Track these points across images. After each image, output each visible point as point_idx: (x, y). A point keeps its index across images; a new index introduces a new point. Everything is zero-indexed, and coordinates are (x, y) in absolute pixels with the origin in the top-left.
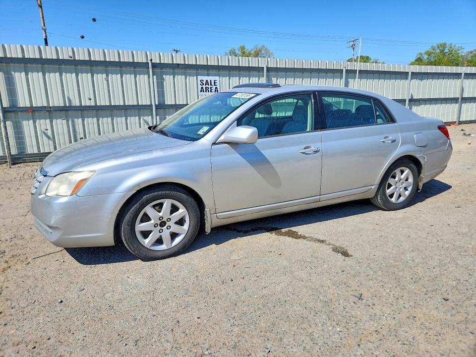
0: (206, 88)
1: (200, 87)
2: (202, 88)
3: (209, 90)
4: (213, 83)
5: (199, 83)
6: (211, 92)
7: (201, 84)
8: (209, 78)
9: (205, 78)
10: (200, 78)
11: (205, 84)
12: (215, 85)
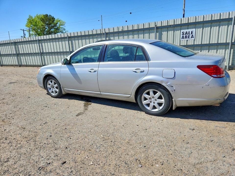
0: (185, 36)
1: (182, 36)
2: (183, 36)
3: (188, 37)
4: (190, 33)
5: (182, 34)
6: (189, 38)
7: (182, 35)
8: (188, 31)
9: (185, 31)
10: (182, 31)
11: (185, 34)
12: (192, 34)
